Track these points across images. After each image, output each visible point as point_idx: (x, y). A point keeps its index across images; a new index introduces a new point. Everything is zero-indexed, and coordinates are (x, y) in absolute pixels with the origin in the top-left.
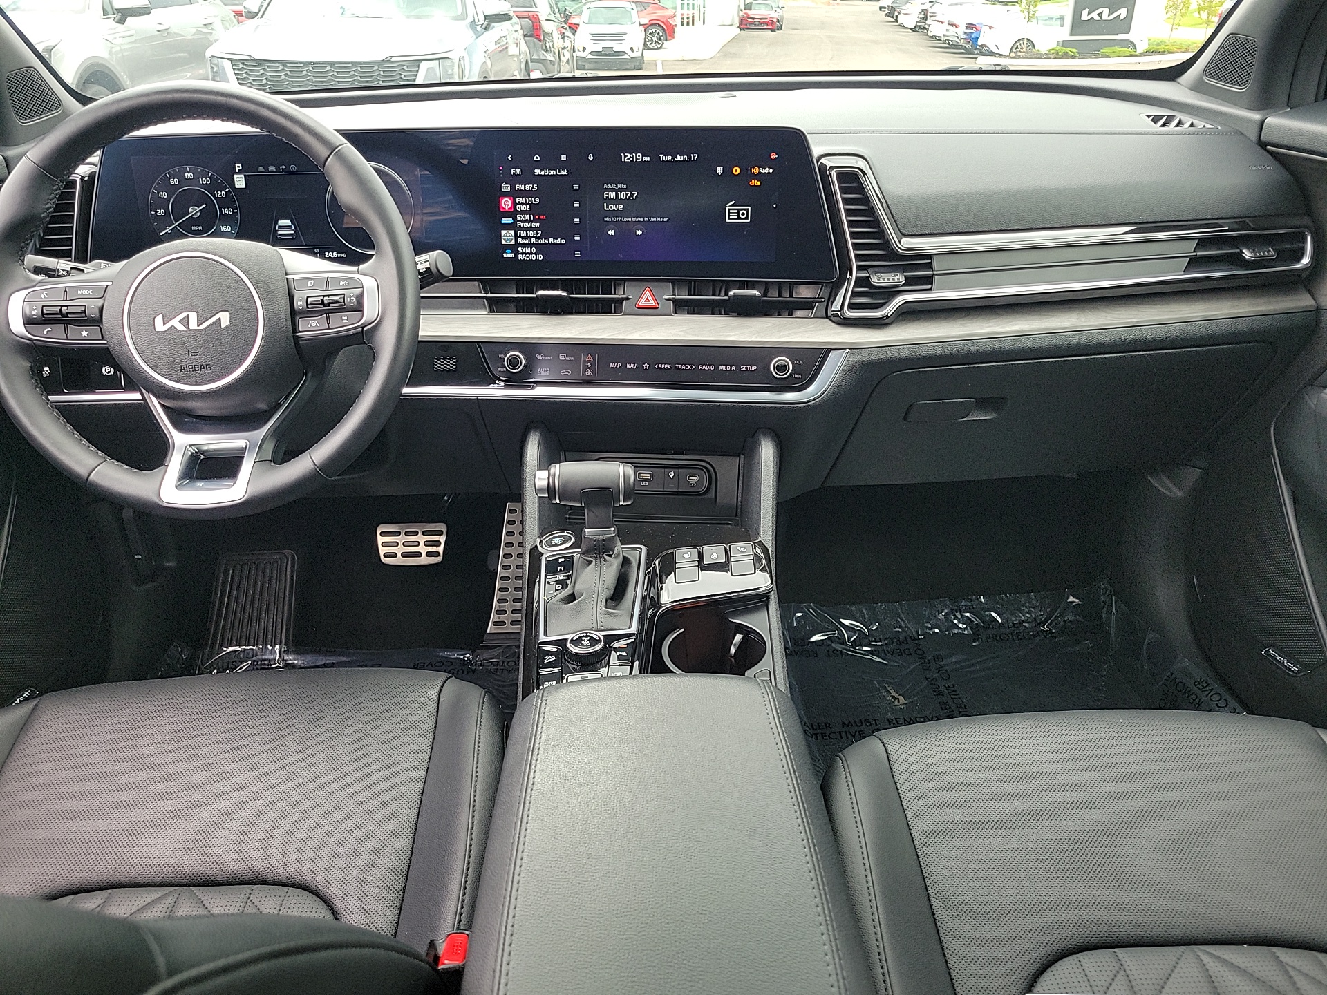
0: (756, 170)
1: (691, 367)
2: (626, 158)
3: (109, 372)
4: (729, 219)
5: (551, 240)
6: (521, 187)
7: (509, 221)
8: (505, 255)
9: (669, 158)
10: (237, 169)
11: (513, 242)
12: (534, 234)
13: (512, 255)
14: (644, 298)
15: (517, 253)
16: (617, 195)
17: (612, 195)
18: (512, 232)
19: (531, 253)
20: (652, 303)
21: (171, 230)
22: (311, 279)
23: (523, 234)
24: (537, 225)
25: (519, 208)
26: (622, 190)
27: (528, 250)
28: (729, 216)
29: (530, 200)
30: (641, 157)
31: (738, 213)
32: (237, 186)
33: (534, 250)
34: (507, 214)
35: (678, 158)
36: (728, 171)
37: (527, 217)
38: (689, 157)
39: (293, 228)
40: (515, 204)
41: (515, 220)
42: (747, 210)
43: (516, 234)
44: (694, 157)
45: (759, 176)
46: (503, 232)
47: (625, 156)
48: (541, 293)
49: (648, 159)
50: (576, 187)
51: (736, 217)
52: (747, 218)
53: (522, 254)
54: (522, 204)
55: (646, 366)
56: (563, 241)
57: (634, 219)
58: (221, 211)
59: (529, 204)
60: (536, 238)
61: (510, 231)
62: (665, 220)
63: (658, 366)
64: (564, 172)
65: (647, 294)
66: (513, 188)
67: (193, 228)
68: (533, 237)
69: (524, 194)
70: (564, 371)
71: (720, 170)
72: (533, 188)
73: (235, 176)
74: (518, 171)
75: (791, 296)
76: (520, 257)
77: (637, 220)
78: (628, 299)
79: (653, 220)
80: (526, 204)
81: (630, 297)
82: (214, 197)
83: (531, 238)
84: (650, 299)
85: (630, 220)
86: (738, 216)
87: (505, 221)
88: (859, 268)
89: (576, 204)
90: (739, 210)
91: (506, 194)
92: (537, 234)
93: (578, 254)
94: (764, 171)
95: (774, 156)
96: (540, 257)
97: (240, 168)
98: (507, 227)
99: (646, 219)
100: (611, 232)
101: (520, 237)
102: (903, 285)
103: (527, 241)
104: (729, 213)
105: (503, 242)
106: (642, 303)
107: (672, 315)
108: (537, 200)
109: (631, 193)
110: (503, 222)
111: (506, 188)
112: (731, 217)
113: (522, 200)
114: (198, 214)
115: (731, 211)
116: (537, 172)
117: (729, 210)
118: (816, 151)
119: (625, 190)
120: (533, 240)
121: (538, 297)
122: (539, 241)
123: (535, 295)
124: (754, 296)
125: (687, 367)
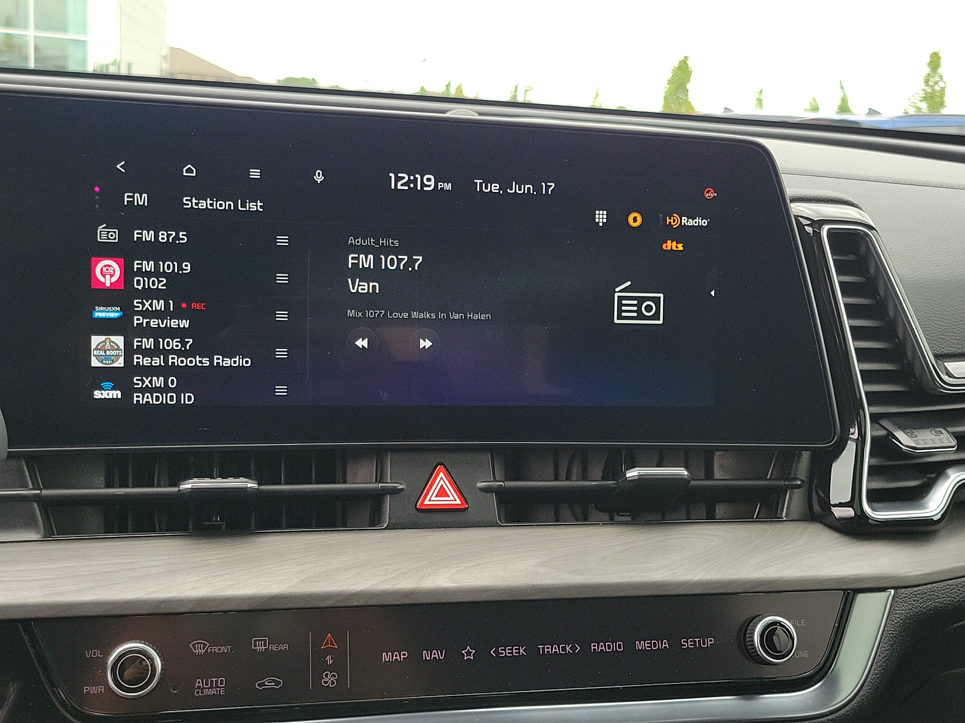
0: (674, 221)
1: (574, 648)
2: (400, 182)
5: (218, 360)
6: (149, 236)
7: (113, 313)
8: (97, 394)
9: (495, 188)
11: (120, 363)
12: (175, 344)
13: (117, 394)
14: (435, 489)
15: (128, 390)
16: (377, 261)
17: (367, 261)
18: (119, 340)
19: (165, 390)
20: (453, 499)
23: (148, 343)
24: (185, 324)
25: (139, 283)
26: (387, 250)
27: (158, 382)
28: (620, 311)
29: (169, 266)
30: (432, 183)
31: (639, 306)
33: (173, 382)
34: (108, 296)
35: (515, 189)
36: (617, 220)
37: (159, 305)
38: (538, 188)
40: (128, 274)
41: (128, 311)
43: (128, 344)
44: (548, 187)
45: (681, 233)
46: (96, 340)
47: (398, 179)
48: (192, 484)
49: (448, 187)
50: (282, 241)
52: (656, 317)
53: (143, 391)
54: (148, 274)
55: (469, 654)
56: (246, 362)
57: (415, 315)
59: (164, 274)
60: (179, 353)
61: (113, 338)
62: (483, 317)
63: (496, 652)
64: (255, 206)
65: (442, 480)
66: (126, 235)
68: (172, 351)
69: (155, 251)
71: (601, 217)
72: (177, 237)
74: (142, 199)
76: (137, 398)
77: (422, 316)
78: (395, 492)
79: (457, 317)
80: (157, 274)
81: (399, 487)
83: (166, 353)
84: (449, 489)
85: (406, 315)
86: (639, 311)
87: (100, 313)
88: (876, 419)
89: (282, 278)
90: (641, 300)
91: (108, 251)
92: (184, 344)
93: (281, 390)
94: (691, 223)
95: (710, 195)
96: (188, 399)
98: (107, 327)
99: (441, 315)
100: (362, 343)
101: (140, 350)
103: (157, 361)
104: (620, 305)
105: (95, 363)
106: (432, 499)
107: (497, 526)
108: (187, 267)
109: (410, 258)
110: (97, 315)
111: (106, 234)
113: (148, 266)
116: (189, 202)
118: (791, 188)
119: (397, 251)
120: (173, 360)
121: (182, 495)
122: (187, 362)
123: (176, 489)
124: (678, 480)
125: (564, 649)
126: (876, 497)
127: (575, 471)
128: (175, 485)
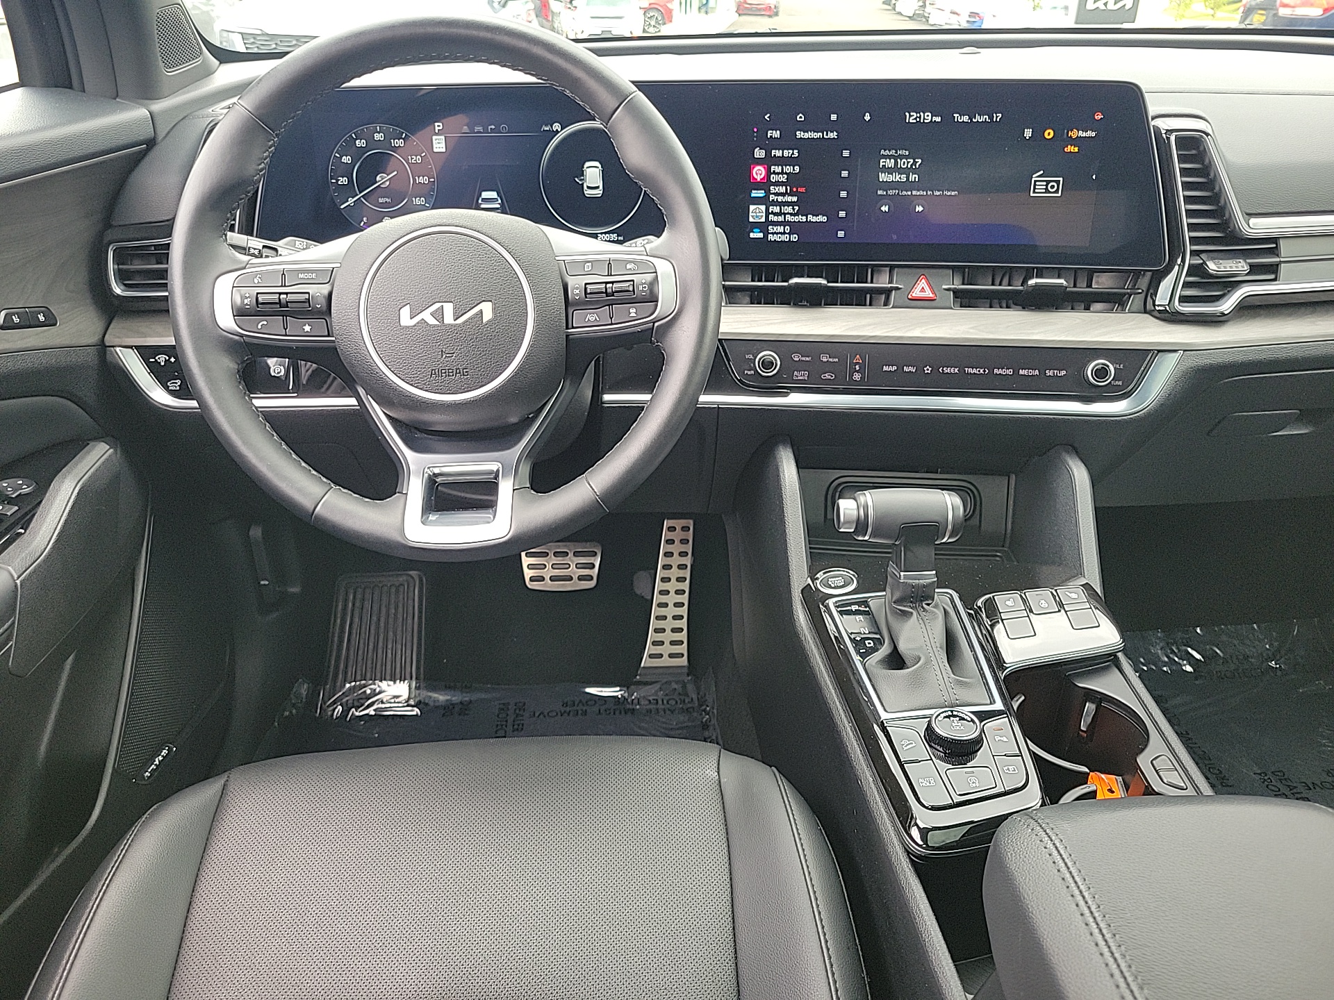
0: (1074, 134)
1: (984, 371)
2: (911, 118)
3: (278, 373)
4: (1034, 192)
5: (810, 218)
6: (778, 153)
7: (761, 194)
8: (752, 235)
9: (966, 118)
10: (437, 128)
11: (763, 220)
12: (789, 209)
13: (761, 235)
14: (919, 288)
15: (766, 233)
16: (896, 163)
17: (890, 163)
18: (763, 208)
19: (784, 233)
20: (928, 294)
21: (354, 202)
22: (589, 262)
23: (777, 209)
24: (795, 199)
25: (774, 178)
26: (901, 157)
27: (781, 229)
28: (1035, 188)
29: (788, 169)
30: (930, 118)
31: (1047, 185)
32: (435, 150)
33: (788, 229)
34: (758, 186)
35: (978, 118)
36: (1038, 134)
37: (782, 190)
38: (991, 118)
39: (500, 201)
40: (769, 173)
41: (768, 193)
42: (1058, 182)
43: (767, 209)
44: (997, 117)
45: (1077, 141)
46: (752, 207)
47: (910, 116)
48: (795, 280)
49: (938, 119)
50: (846, 153)
51: (1044, 191)
52: (1057, 191)
53: (773, 233)
54: (778, 174)
55: (928, 370)
56: (824, 219)
57: (914, 193)
58: (414, 180)
59: (786, 173)
60: (791, 214)
61: (760, 206)
62: (953, 193)
63: (943, 370)
64: (833, 135)
65: (923, 283)
66: (768, 153)
67: (381, 200)
68: (788, 213)
69: (782, 161)
70: (826, 375)
71: (1028, 133)
72: (793, 154)
73: (434, 137)
74: (776, 134)
75: (1089, 286)
76: (771, 238)
77: (918, 193)
78: (897, 289)
79: (938, 193)
80: (782, 173)
81: (900, 286)
82: (408, 163)
83: (785, 214)
84: (927, 288)
85: (909, 193)
86: (1046, 189)
87: (755, 194)
88: (1193, 253)
89: (845, 174)
90: (1048, 182)
91: (759, 162)
92: (794, 209)
93: (841, 234)
94: (1084, 135)
95: (1099, 116)
96: (794, 238)
97: (441, 128)
98: (757, 201)
99: (929, 193)
100: (885, 208)
101: (772, 213)
102: (1247, 274)
103: (781, 219)
104: (1035, 185)
105: (751, 220)
106: (916, 293)
107: (952, 308)
108: (797, 169)
109: (914, 161)
110: (753, 195)
111: (759, 153)
112: (1036, 191)
113: (778, 169)
114: (388, 183)
115: (1037, 183)
116: (800, 134)
117: (1035, 181)
118: (1152, 110)
119: (907, 157)
120: (789, 218)
121: (790, 286)
122: (796, 219)
123: (786, 284)
124: (1060, 286)
125: (979, 371)
126: (1183, 299)
127: (1006, 281)
128: (787, 281)
